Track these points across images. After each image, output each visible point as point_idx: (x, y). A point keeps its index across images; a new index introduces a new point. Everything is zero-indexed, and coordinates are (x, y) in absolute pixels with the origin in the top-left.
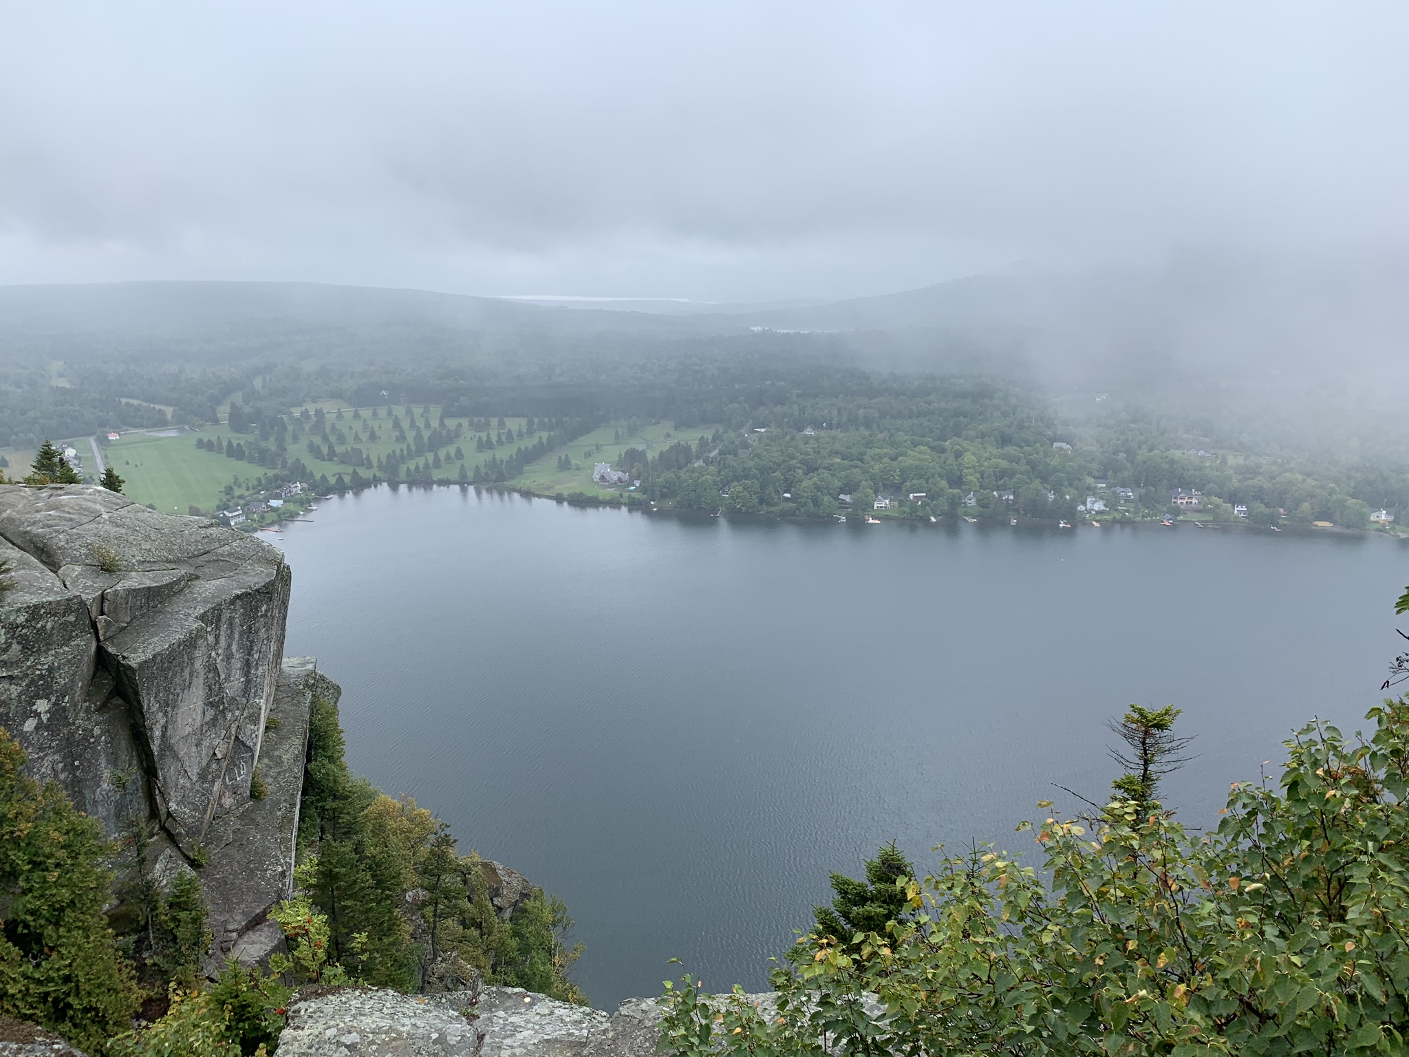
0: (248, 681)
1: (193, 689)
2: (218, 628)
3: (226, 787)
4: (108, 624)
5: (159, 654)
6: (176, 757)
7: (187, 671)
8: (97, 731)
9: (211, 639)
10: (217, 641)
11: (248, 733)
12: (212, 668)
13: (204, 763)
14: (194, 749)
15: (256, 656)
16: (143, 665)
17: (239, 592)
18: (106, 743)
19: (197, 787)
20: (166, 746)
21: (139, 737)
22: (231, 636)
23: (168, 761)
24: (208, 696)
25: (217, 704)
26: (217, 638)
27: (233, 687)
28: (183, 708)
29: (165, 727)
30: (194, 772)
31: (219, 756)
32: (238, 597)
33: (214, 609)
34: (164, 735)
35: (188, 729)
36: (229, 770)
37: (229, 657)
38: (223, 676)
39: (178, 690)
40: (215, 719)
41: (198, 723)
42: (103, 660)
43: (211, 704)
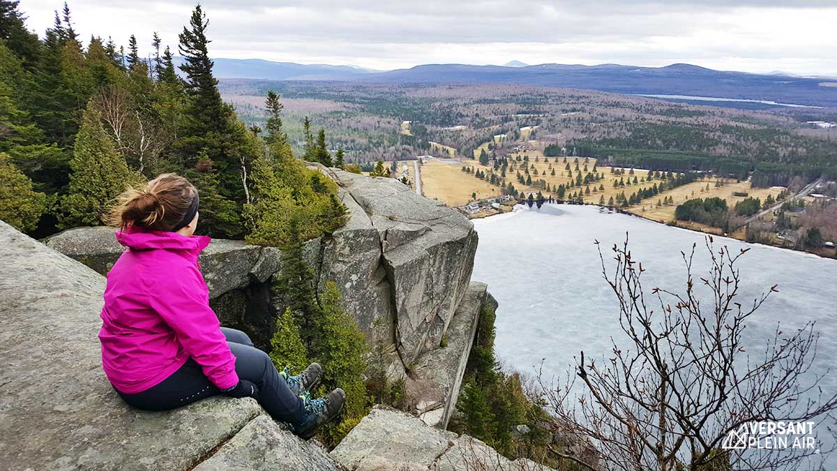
0: (447, 287)
1: (419, 284)
2: (435, 256)
3: (429, 337)
4: (387, 245)
5: (406, 263)
6: (407, 316)
7: (418, 275)
8: (375, 295)
9: (431, 261)
10: (434, 264)
11: (443, 313)
12: (429, 275)
13: (420, 322)
14: (416, 314)
16: (399, 267)
17: (448, 241)
18: (378, 301)
19: (415, 334)
20: (404, 311)
21: (392, 302)
22: (441, 262)
23: (404, 317)
25: (429, 294)
26: (435, 261)
27: (439, 288)
28: (413, 293)
29: (404, 300)
30: (415, 326)
31: (427, 321)
32: (447, 243)
33: (435, 247)
34: (403, 304)
35: (415, 304)
36: (431, 330)
37: (439, 273)
38: (434, 282)
39: (412, 283)
40: (428, 301)
41: (420, 302)
42: (382, 262)
43: (427, 294)
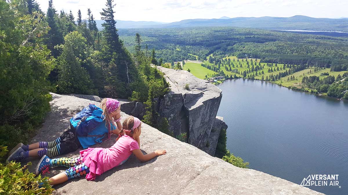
0: (210, 119)
1: (199, 118)
2: (206, 106)
3: (202, 142)
4: (186, 101)
5: (194, 109)
6: (193, 132)
7: (199, 114)
9: (204, 108)
11: (208, 131)
12: (203, 114)
13: (199, 135)
14: (197, 132)
15: (212, 114)
16: (191, 110)
18: (182, 126)
19: (196, 140)
20: (192, 130)
21: (187, 126)
22: (208, 108)
24: (202, 121)
25: (203, 123)
27: (207, 120)
28: (196, 122)
29: (192, 126)
30: (196, 137)
31: (202, 135)
32: (211, 99)
33: (206, 101)
35: (197, 127)
36: (203, 139)
37: (207, 113)
38: (205, 117)
39: (196, 118)
40: (202, 126)
41: (199, 126)
42: (184, 108)
